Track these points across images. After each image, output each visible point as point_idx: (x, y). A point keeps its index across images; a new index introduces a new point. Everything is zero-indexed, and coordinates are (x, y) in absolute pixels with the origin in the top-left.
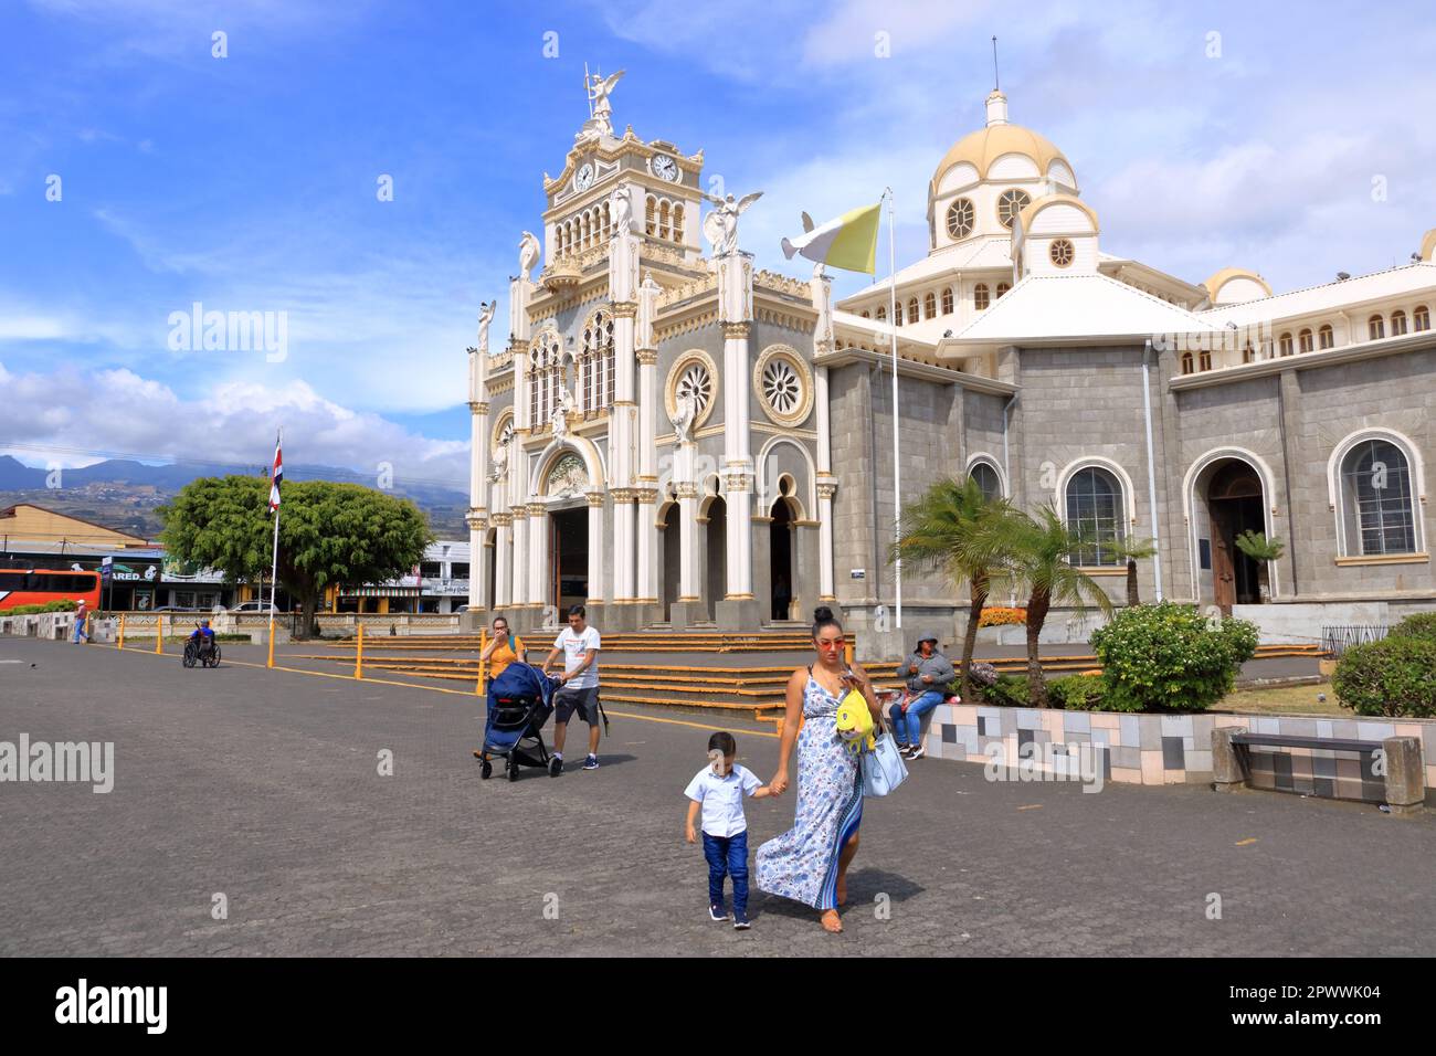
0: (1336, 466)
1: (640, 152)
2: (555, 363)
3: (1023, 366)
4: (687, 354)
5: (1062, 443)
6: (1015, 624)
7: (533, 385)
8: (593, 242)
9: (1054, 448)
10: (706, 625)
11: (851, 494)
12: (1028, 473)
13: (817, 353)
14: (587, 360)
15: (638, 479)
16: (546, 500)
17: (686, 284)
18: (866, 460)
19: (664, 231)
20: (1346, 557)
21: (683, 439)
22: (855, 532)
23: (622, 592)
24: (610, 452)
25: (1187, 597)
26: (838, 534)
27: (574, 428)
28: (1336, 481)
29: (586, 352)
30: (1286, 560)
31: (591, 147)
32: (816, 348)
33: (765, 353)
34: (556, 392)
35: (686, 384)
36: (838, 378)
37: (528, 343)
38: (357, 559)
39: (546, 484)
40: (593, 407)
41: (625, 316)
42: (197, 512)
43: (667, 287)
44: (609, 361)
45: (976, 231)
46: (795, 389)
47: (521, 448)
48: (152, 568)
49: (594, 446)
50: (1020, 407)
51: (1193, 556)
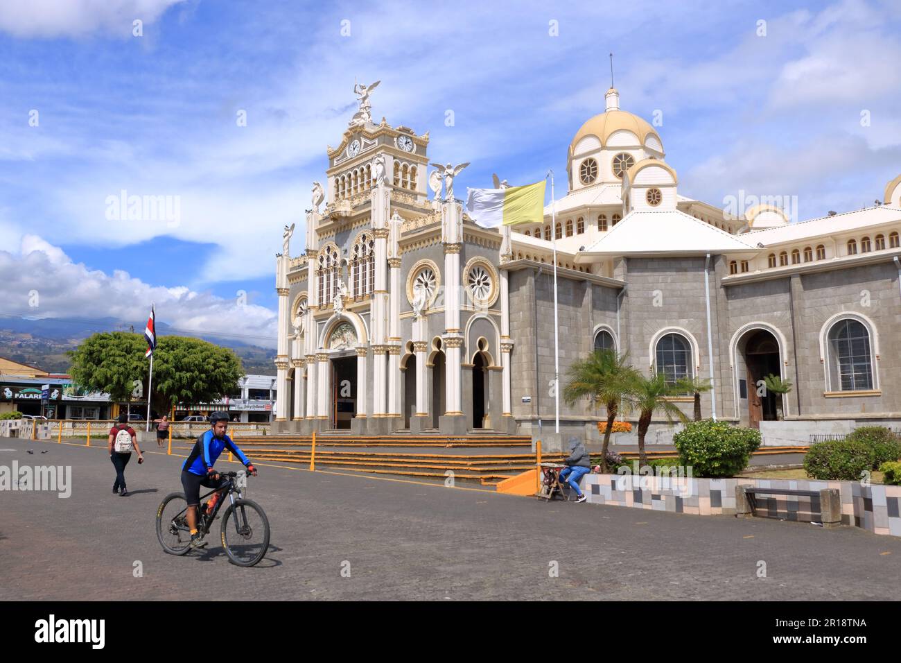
0: (825, 335)
1: (391, 134)
2: (334, 265)
3: (629, 270)
4: (420, 262)
5: (653, 318)
6: (624, 432)
7: (320, 279)
8: (359, 190)
9: (648, 321)
10: (432, 431)
11: (522, 350)
12: (632, 337)
13: (501, 262)
14: (356, 264)
15: (389, 339)
16: (329, 351)
17: (420, 218)
18: (532, 329)
19: (405, 183)
20: (830, 392)
21: (418, 315)
22: (525, 374)
23: (379, 410)
24: (371, 322)
25: (731, 415)
26: (513, 374)
27: (348, 307)
28: (825, 344)
29: (355, 259)
30: (794, 393)
31: (359, 130)
32: (501, 259)
33: (469, 263)
34: (335, 283)
35: (419, 280)
36: (514, 277)
37: (317, 252)
38: (198, 387)
39: (329, 341)
40: (360, 293)
41: (381, 237)
42: (94, 356)
43: (407, 219)
44: (371, 265)
45: (598, 180)
46: (487, 284)
47: (312, 318)
48: (56, 391)
49: (361, 318)
50: (627, 296)
51: (736, 389)
